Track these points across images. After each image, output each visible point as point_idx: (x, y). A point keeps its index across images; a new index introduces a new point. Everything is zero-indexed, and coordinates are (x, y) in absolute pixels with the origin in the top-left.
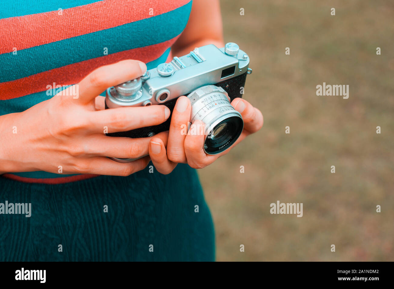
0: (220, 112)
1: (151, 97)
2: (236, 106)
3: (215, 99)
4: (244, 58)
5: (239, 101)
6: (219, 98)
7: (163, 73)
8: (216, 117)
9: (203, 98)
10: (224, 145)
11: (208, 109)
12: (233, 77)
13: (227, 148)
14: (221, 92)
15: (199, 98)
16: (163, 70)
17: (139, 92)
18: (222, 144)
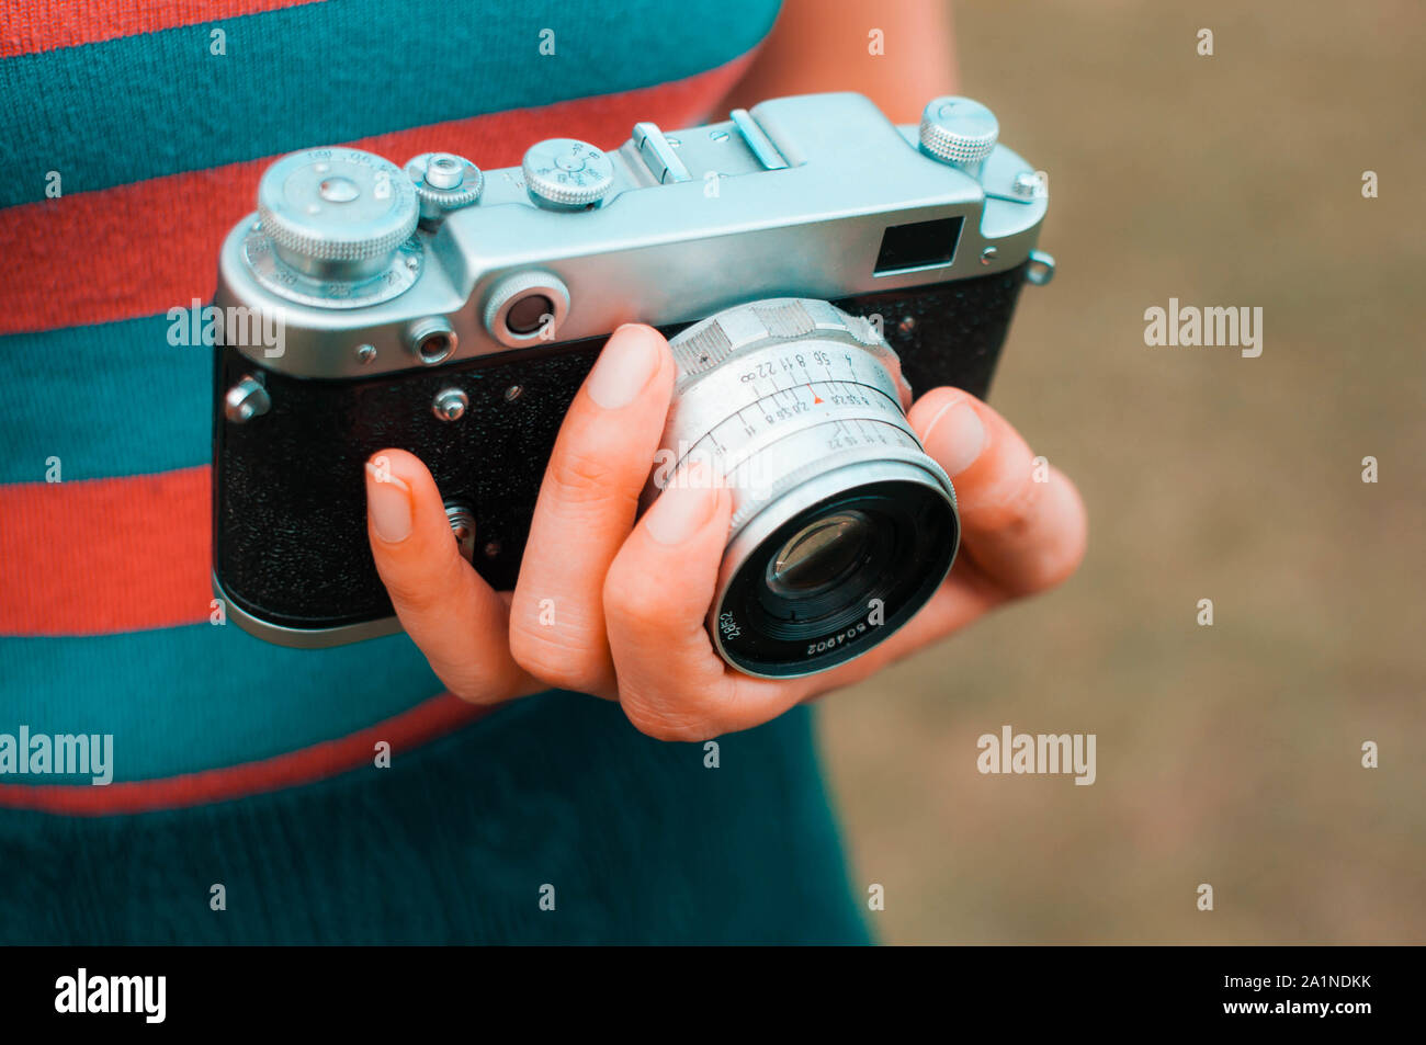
0: (834, 444)
1: (455, 304)
2: (931, 427)
3: (818, 372)
4: (1020, 188)
5: (949, 405)
6: (840, 371)
7: (552, 187)
8: (806, 467)
9: (751, 356)
10: (840, 638)
11: (771, 421)
12: (939, 279)
13: (853, 653)
14: (862, 345)
15: (729, 356)
16: (555, 173)
17: (398, 264)
18: (831, 628)
